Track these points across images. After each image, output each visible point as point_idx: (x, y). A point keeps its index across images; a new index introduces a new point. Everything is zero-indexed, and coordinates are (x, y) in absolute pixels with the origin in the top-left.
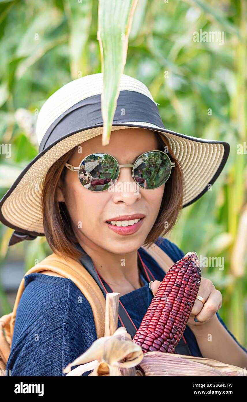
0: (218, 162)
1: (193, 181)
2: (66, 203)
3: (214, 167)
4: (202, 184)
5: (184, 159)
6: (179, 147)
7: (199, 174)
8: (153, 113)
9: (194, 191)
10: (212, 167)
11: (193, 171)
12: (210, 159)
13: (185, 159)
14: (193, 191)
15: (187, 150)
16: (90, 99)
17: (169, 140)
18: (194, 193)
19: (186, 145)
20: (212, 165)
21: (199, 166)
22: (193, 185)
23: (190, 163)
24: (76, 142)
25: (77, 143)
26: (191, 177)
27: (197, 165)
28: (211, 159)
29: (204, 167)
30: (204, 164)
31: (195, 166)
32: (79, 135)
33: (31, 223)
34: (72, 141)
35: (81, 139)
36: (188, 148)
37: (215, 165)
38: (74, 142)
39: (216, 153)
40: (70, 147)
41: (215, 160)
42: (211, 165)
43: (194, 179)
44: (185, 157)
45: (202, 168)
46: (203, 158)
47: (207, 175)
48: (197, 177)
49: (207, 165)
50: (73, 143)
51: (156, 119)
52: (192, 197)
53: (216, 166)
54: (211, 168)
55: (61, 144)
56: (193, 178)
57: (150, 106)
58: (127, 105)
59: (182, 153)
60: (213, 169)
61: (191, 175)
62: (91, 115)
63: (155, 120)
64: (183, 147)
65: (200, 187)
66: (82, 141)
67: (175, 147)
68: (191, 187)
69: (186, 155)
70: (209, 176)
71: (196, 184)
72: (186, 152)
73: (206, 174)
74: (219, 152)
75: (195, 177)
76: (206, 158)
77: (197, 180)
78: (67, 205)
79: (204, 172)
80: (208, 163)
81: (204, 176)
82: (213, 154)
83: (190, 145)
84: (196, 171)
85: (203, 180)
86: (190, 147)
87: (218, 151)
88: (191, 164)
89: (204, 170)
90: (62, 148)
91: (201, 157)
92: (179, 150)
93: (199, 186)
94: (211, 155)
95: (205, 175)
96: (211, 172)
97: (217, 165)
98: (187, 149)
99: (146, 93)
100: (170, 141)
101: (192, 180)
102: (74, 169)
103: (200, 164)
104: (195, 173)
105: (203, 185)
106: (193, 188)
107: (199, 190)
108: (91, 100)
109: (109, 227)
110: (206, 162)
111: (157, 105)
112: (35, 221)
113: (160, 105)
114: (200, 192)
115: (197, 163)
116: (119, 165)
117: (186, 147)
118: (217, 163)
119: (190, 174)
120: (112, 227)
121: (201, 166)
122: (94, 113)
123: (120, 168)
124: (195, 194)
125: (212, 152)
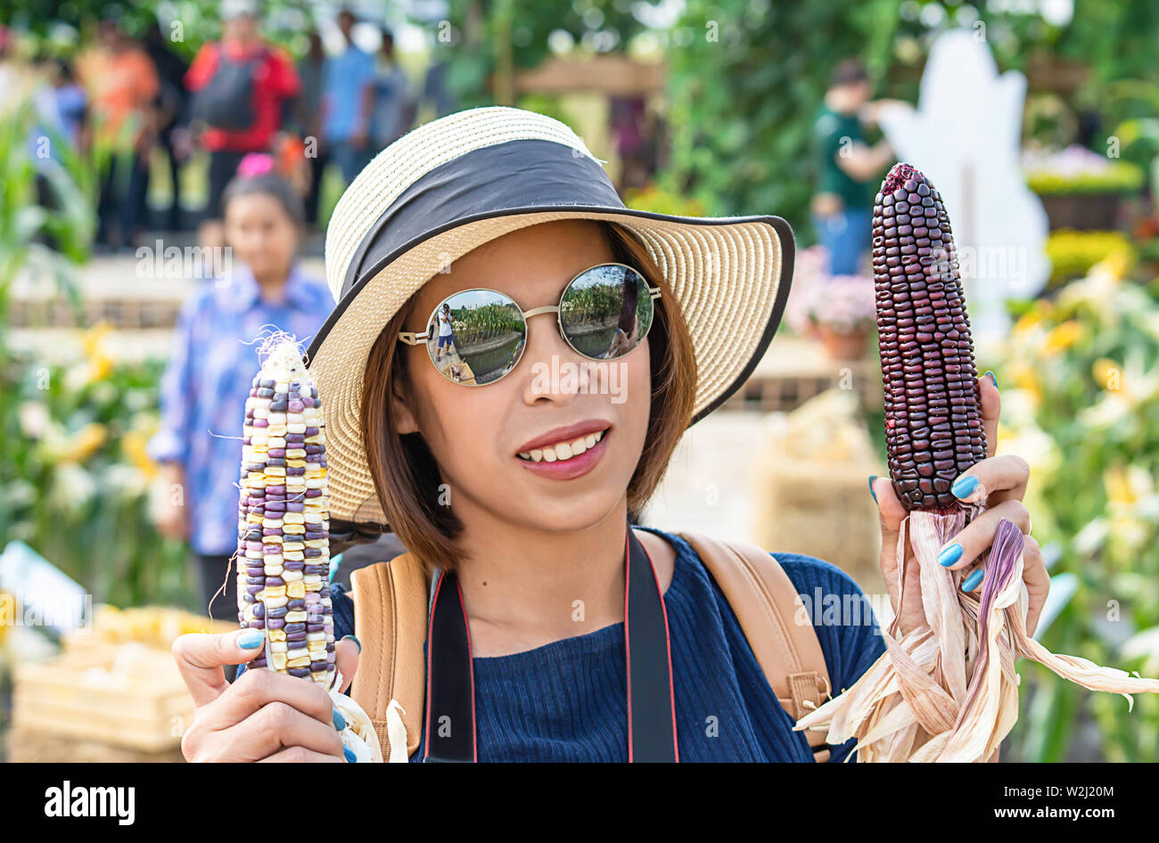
0: (773, 271)
1: (726, 333)
2: (422, 432)
3: (767, 289)
4: (751, 336)
5: (692, 279)
6: (670, 250)
7: (738, 312)
8: (591, 181)
9: (735, 356)
10: (762, 288)
11: (720, 306)
12: (753, 269)
13: (695, 279)
14: (731, 355)
15: (691, 255)
16: (433, 175)
17: (642, 237)
18: (735, 363)
19: (686, 243)
20: (763, 283)
21: (733, 292)
22: (730, 342)
23: (707, 289)
24: (412, 278)
25: (417, 281)
26: (721, 324)
27: (725, 289)
28: (756, 267)
29: (744, 290)
30: (742, 284)
31: (723, 294)
32: (415, 258)
33: (359, 502)
34: (400, 278)
35: (423, 270)
36: (692, 250)
37: (768, 283)
38: (409, 280)
39: (762, 250)
40: (402, 293)
41: (765, 270)
42: (759, 285)
43: (728, 326)
44: (692, 273)
45: (740, 294)
46: (736, 269)
47: (755, 311)
48: (733, 321)
49: (751, 286)
50: (407, 282)
51: (599, 195)
52: (734, 371)
53: (772, 285)
54: (761, 292)
55: (376, 286)
56: (724, 325)
57: (581, 167)
58: (521, 173)
59: (683, 265)
60: (766, 294)
61: (719, 318)
62: (441, 212)
63: (598, 198)
64: (679, 248)
65: (747, 342)
66: (427, 274)
67: (663, 254)
68: (726, 348)
69: (693, 268)
70: (760, 312)
71: (736, 338)
72: (692, 260)
73: (753, 309)
74: (770, 246)
75: (730, 321)
76: (744, 269)
77: (736, 329)
78: (425, 437)
79: (746, 304)
80: (751, 280)
81: (750, 315)
82: (757, 254)
83: (695, 242)
84: (728, 307)
85: (750, 325)
86: (698, 246)
87: (765, 244)
88: (711, 291)
89: (747, 299)
90: (381, 297)
91: (731, 267)
92: (674, 259)
93: (743, 341)
94: (753, 257)
95: (752, 312)
96: (763, 303)
97: (773, 280)
98: (691, 253)
99: (568, 141)
100: (645, 241)
101: (722, 329)
102: (416, 339)
103: (734, 287)
104: (726, 311)
105: (753, 337)
106: (730, 348)
107: (746, 352)
108: (435, 177)
109: (525, 468)
110: (746, 278)
111: (601, 165)
112: (366, 497)
113: (607, 162)
114: (750, 355)
115: (726, 284)
116: (524, 312)
117: (689, 248)
118: (772, 275)
119: (716, 315)
120: (533, 466)
121: (736, 289)
122: (446, 207)
123: (527, 319)
124: (739, 363)
125: (753, 251)
